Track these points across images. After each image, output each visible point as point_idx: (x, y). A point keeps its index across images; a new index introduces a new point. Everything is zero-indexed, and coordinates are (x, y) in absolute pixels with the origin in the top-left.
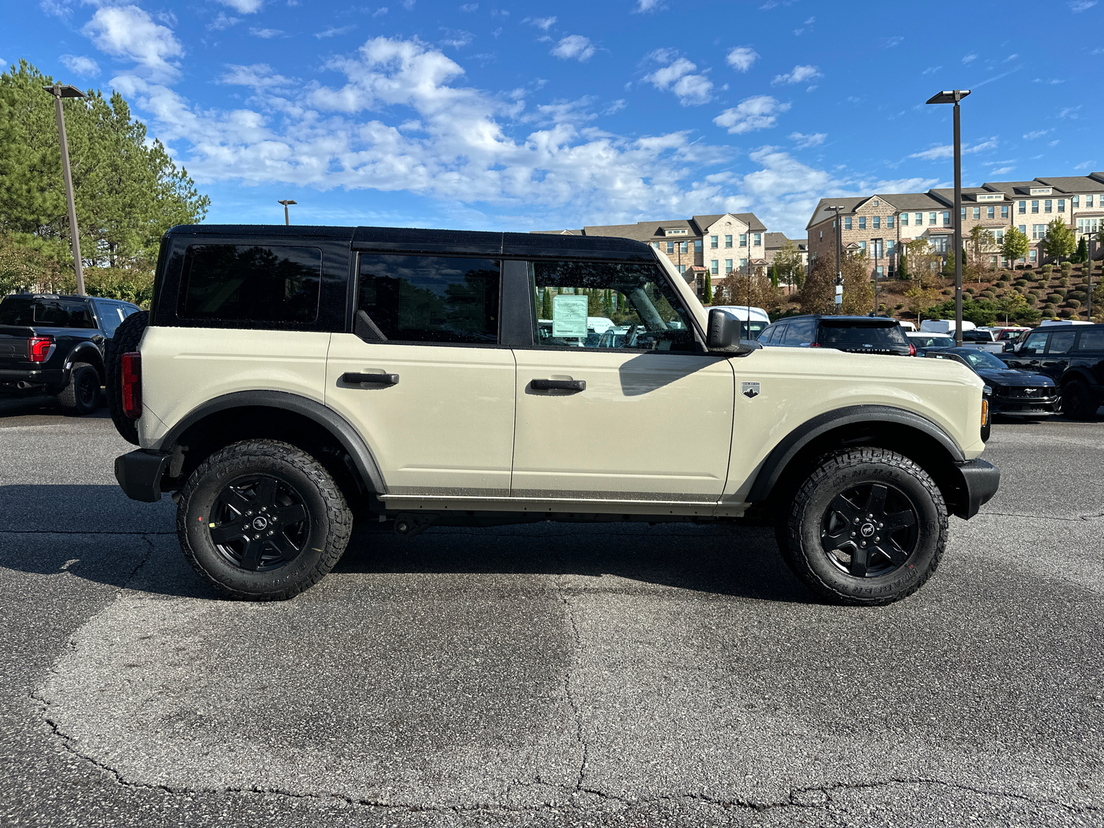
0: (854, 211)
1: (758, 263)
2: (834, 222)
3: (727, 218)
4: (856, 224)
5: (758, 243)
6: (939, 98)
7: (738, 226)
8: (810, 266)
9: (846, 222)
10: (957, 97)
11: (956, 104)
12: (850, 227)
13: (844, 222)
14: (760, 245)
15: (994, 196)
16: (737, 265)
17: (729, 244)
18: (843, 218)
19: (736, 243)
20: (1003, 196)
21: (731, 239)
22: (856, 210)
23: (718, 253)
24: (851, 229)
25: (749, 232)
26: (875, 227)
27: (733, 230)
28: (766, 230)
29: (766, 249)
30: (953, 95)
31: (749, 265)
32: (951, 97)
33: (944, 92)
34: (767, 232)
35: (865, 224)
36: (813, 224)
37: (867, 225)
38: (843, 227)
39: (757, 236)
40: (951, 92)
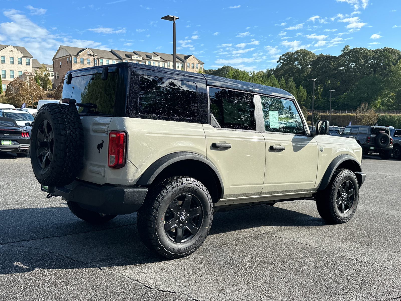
0: (78, 54)
1: (29, 74)
2: (68, 58)
3: (10, 48)
4: (79, 61)
5: (28, 64)
6: (167, 18)
7: (17, 53)
8: (55, 79)
9: (74, 59)
10: (175, 19)
11: (174, 22)
12: (76, 62)
13: (73, 59)
14: (29, 65)
15: (139, 57)
16: (17, 75)
17: (12, 62)
18: (73, 57)
19: (16, 62)
20: (142, 58)
21: (13, 59)
22: (79, 54)
23: (5, 66)
24: (77, 63)
25: (23, 57)
26: (88, 64)
27: (14, 55)
28: (33, 57)
29: (33, 67)
30: (173, 18)
31: (24, 75)
32: (172, 18)
33: (170, 16)
34: (33, 58)
35: (83, 62)
36: (56, 58)
37: (84, 62)
38: (73, 62)
39: (27, 60)
40: (172, 16)
